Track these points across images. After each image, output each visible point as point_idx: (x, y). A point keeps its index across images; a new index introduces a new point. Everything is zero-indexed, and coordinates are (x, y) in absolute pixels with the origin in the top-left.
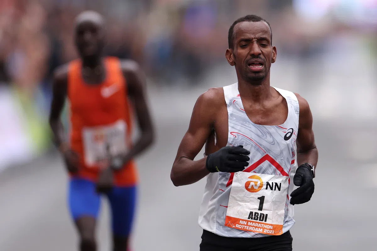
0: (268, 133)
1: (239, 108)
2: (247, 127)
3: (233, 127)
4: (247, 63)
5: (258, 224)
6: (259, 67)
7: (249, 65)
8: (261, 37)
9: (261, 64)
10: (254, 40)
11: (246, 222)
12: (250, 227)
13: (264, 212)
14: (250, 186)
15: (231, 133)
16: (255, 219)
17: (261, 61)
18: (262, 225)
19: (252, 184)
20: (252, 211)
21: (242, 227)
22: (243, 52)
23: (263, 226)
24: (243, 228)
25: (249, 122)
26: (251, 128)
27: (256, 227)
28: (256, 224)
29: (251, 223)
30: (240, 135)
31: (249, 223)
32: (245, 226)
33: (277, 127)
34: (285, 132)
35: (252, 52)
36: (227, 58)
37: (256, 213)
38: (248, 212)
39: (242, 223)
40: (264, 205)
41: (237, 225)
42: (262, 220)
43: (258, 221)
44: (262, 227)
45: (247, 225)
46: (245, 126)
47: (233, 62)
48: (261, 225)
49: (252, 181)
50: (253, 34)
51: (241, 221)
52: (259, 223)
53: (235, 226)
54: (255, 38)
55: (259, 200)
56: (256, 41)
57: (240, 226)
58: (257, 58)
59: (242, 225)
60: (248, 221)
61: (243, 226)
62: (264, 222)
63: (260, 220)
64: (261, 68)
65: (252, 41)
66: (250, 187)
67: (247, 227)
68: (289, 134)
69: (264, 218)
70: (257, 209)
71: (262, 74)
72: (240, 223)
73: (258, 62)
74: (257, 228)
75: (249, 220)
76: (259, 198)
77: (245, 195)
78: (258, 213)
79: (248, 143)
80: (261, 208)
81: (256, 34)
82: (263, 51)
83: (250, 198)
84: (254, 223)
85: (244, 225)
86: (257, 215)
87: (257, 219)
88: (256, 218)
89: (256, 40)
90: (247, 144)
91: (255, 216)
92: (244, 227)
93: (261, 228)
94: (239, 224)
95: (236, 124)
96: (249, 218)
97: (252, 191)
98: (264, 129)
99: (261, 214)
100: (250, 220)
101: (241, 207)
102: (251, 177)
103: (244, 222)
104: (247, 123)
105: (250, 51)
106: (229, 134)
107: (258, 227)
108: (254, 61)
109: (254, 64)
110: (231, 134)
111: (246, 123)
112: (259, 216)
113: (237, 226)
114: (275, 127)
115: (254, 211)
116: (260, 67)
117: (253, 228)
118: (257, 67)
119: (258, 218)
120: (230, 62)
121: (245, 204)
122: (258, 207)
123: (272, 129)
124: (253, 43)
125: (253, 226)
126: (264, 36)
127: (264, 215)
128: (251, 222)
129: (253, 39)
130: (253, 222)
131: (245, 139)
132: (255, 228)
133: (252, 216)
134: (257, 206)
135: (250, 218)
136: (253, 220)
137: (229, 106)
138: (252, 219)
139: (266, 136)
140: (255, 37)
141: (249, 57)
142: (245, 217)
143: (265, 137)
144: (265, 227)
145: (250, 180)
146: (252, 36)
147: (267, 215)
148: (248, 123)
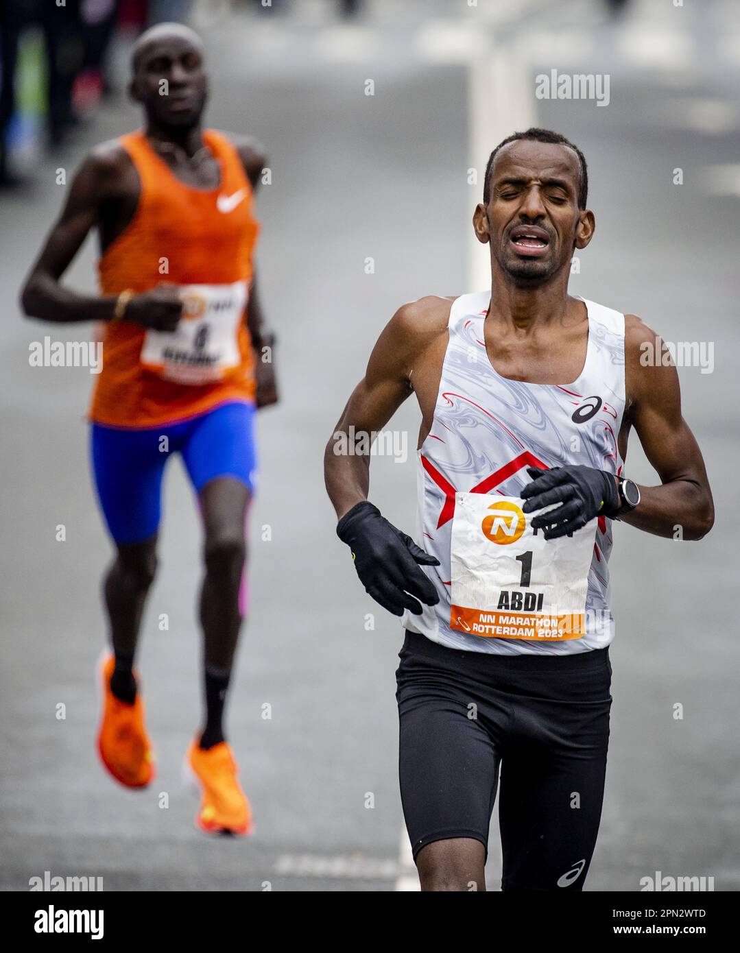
0: (532, 401)
1: (474, 339)
2: (483, 382)
3: (450, 382)
4: (509, 233)
5: (522, 619)
6: (536, 246)
7: (515, 240)
8: (551, 179)
9: (542, 240)
10: (534, 182)
11: (494, 617)
12: (505, 628)
13: (534, 589)
14: (494, 527)
15: (443, 395)
16: (513, 608)
17: (543, 232)
18: (533, 620)
19: (498, 522)
20: (504, 589)
21: (485, 629)
22: (507, 208)
23: (535, 622)
24: (487, 632)
25: (489, 373)
26: (491, 386)
27: (518, 627)
28: (518, 619)
29: (507, 618)
30: (463, 400)
31: (501, 618)
32: (493, 627)
33: (557, 390)
34: (577, 404)
35: (523, 209)
36: (475, 226)
37: (514, 594)
38: (495, 594)
39: (484, 621)
40: (533, 572)
41: (475, 624)
42: (532, 609)
43: (522, 612)
44: (533, 624)
45: (497, 624)
46: (480, 380)
47: (484, 234)
48: (530, 621)
49: (499, 517)
50: (535, 168)
51: (482, 615)
52: (524, 616)
53: (472, 629)
54: (536, 179)
55: (520, 563)
56: (537, 185)
57: (481, 628)
58: (533, 225)
59: (484, 624)
60: (497, 615)
61: (488, 627)
62: (535, 612)
63: (526, 609)
64: (541, 250)
65: (528, 186)
66: (494, 532)
67: (498, 627)
68: (589, 409)
69: (535, 602)
70: (517, 584)
71: (543, 264)
72: (480, 620)
73: (533, 233)
74: (521, 629)
75: (500, 611)
76: (518, 558)
77: (486, 550)
78: (520, 594)
79: (479, 421)
80: (525, 582)
81: (542, 169)
82: (551, 211)
83: (500, 558)
84: (513, 618)
85: (490, 624)
86: (517, 598)
87: (519, 608)
88: (516, 606)
89: (539, 182)
90: (478, 424)
91: (514, 601)
92: (490, 629)
93: (530, 627)
94: (479, 623)
95: (460, 374)
96: (500, 607)
97: (501, 541)
98: (524, 391)
99: (528, 595)
100: (503, 610)
101: (479, 582)
102: (494, 507)
103: (490, 616)
104: (486, 374)
105: (520, 208)
106: (440, 397)
107: (524, 627)
108: (525, 229)
109: (524, 238)
110: (444, 397)
111: (482, 375)
112: (523, 601)
113: (476, 627)
114: (552, 390)
115: (510, 591)
116: (539, 246)
117: (512, 629)
118: (531, 246)
119: (520, 604)
120: (480, 234)
121: (489, 576)
122: (519, 580)
123: (542, 393)
124: (529, 189)
125: (512, 625)
126: (560, 178)
127: (534, 596)
128: (504, 615)
129: (531, 180)
130: (510, 615)
131: (472, 412)
132: (516, 629)
133: (507, 600)
134: (517, 578)
135: (503, 607)
136: (510, 611)
137: (455, 334)
138: (507, 607)
139: (527, 409)
140: (536, 175)
141: (517, 219)
142: (489, 605)
143: (524, 409)
144: (539, 624)
145: (492, 512)
146: (531, 174)
147: (541, 596)
148: (488, 375)
